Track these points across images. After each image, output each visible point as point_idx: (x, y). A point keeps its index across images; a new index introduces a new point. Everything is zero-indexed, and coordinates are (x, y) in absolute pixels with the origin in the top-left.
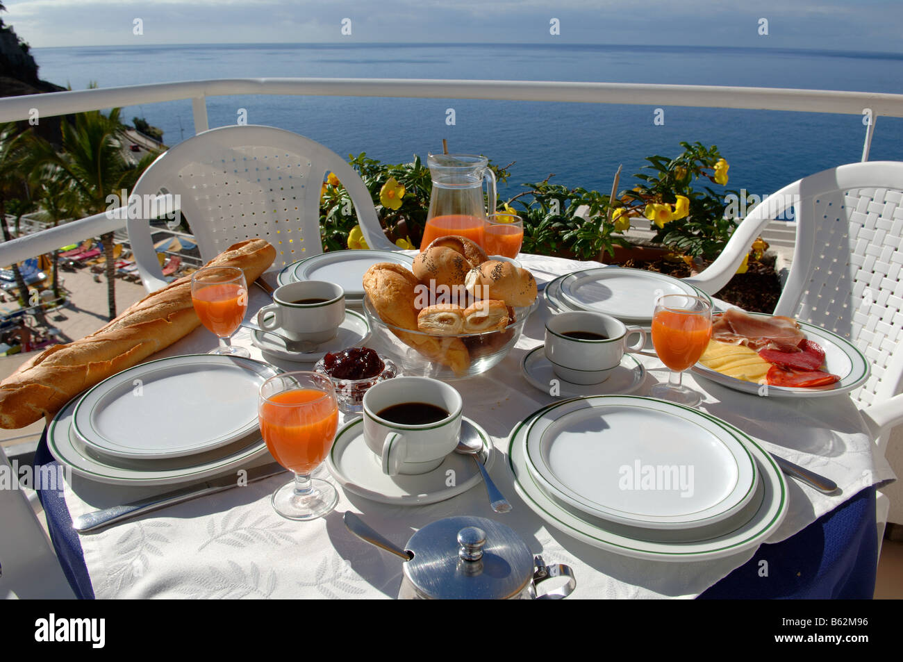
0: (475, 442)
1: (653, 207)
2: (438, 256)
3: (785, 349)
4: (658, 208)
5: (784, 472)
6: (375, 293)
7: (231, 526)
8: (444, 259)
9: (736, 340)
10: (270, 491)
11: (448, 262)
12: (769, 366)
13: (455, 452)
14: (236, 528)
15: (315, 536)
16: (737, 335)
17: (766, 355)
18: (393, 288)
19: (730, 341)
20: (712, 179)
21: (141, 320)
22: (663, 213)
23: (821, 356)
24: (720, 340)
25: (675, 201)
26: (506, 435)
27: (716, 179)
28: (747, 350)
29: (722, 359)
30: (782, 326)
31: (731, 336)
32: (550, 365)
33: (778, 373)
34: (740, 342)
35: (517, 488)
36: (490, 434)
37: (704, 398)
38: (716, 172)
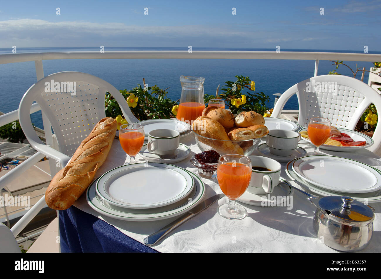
1: (234, 100)
3: (339, 136)
4: (236, 100)
14: (218, 228)
18: (217, 124)
20: (250, 89)
21: (92, 153)
22: (238, 102)
25: (241, 97)
27: (251, 89)
33: (345, 143)
38: (252, 86)
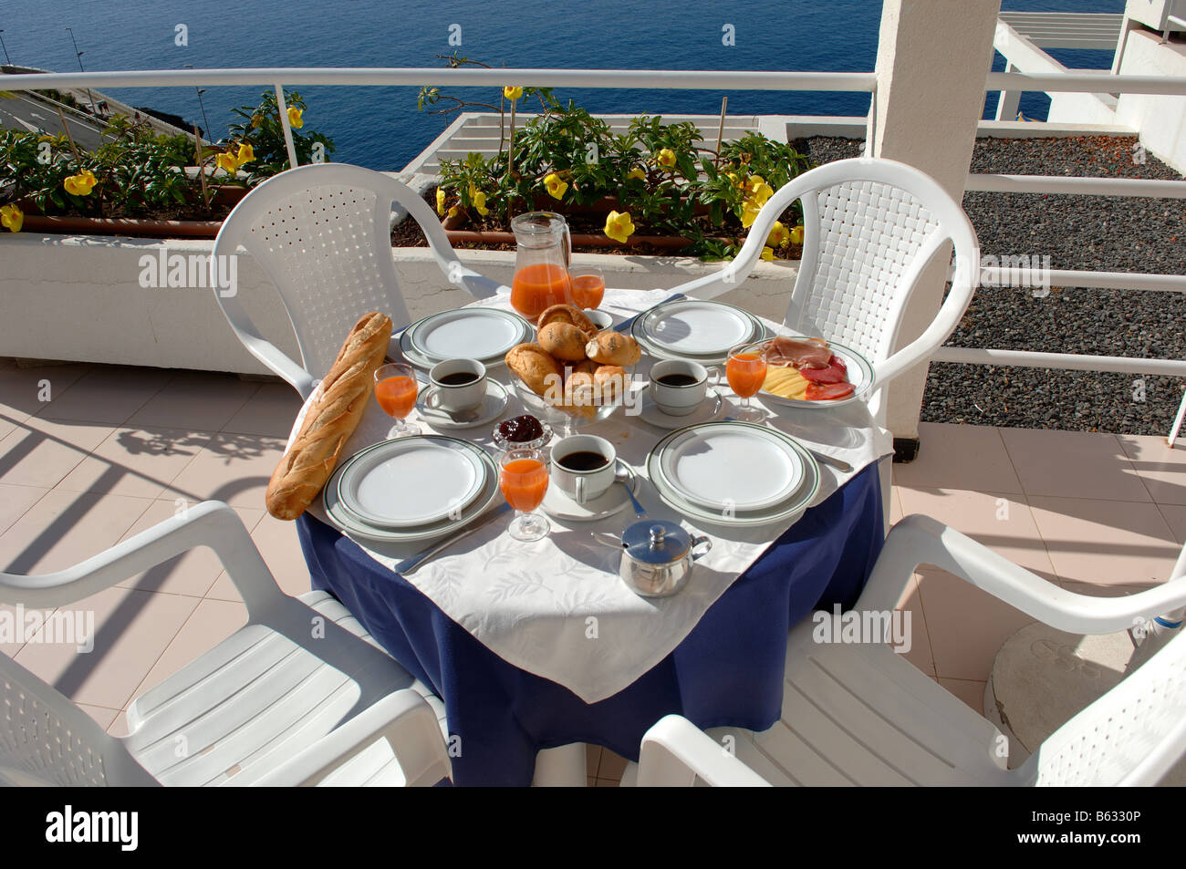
0: (623, 472)
2: (562, 333)
3: (819, 367)
5: (817, 460)
6: (526, 373)
7: (494, 553)
8: (567, 335)
9: (784, 363)
10: (505, 528)
11: (571, 337)
12: (807, 382)
13: (615, 482)
14: (497, 553)
15: (548, 548)
16: (784, 357)
17: (805, 373)
19: (780, 365)
23: (843, 369)
24: (773, 364)
26: (643, 464)
28: (792, 371)
29: (776, 382)
30: (816, 346)
31: (780, 359)
32: (654, 403)
33: (813, 388)
34: (786, 365)
35: (662, 498)
36: (632, 465)
37: (768, 414)
